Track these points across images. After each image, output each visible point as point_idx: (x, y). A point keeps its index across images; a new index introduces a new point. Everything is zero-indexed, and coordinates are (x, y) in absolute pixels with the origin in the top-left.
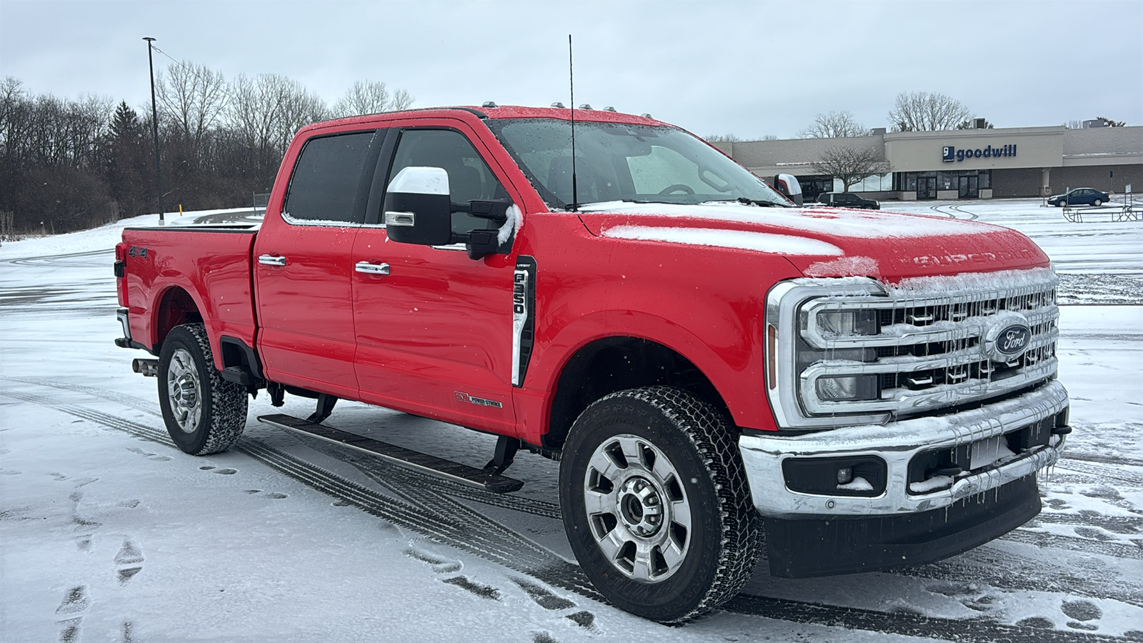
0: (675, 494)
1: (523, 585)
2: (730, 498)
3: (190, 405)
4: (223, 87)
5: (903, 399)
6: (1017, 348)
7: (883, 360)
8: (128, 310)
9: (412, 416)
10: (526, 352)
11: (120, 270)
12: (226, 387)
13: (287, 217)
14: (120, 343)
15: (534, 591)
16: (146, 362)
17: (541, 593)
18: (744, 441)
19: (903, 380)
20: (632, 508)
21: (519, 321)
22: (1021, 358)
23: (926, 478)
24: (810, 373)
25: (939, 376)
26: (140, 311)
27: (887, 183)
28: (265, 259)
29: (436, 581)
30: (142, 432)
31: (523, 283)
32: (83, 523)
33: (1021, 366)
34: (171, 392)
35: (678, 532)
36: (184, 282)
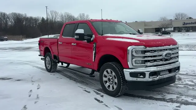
0: (115, 78)
1: (94, 91)
2: (123, 78)
3: (49, 65)
4: (58, 14)
5: (149, 64)
6: (169, 57)
7: (145, 58)
8: (40, 51)
9: (83, 67)
10: (95, 57)
11: (39, 44)
12: (54, 62)
13: (63, 36)
14: (39, 55)
15: (96, 92)
16: (43, 58)
17: (97, 92)
18: (124, 70)
19: (149, 61)
20: (109, 80)
21: (94, 52)
22: (170, 58)
23: (153, 76)
24: (134, 60)
25: (155, 61)
26: (42, 50)
27: (172, 29)
28: (59, 43)
29: (82, 90)
30: (42, 69)
31: (95, 46)
32: (33, 81)
33: (170, 59)
34: (46, 63)
35: (116, 83)
36: (48, 46)
